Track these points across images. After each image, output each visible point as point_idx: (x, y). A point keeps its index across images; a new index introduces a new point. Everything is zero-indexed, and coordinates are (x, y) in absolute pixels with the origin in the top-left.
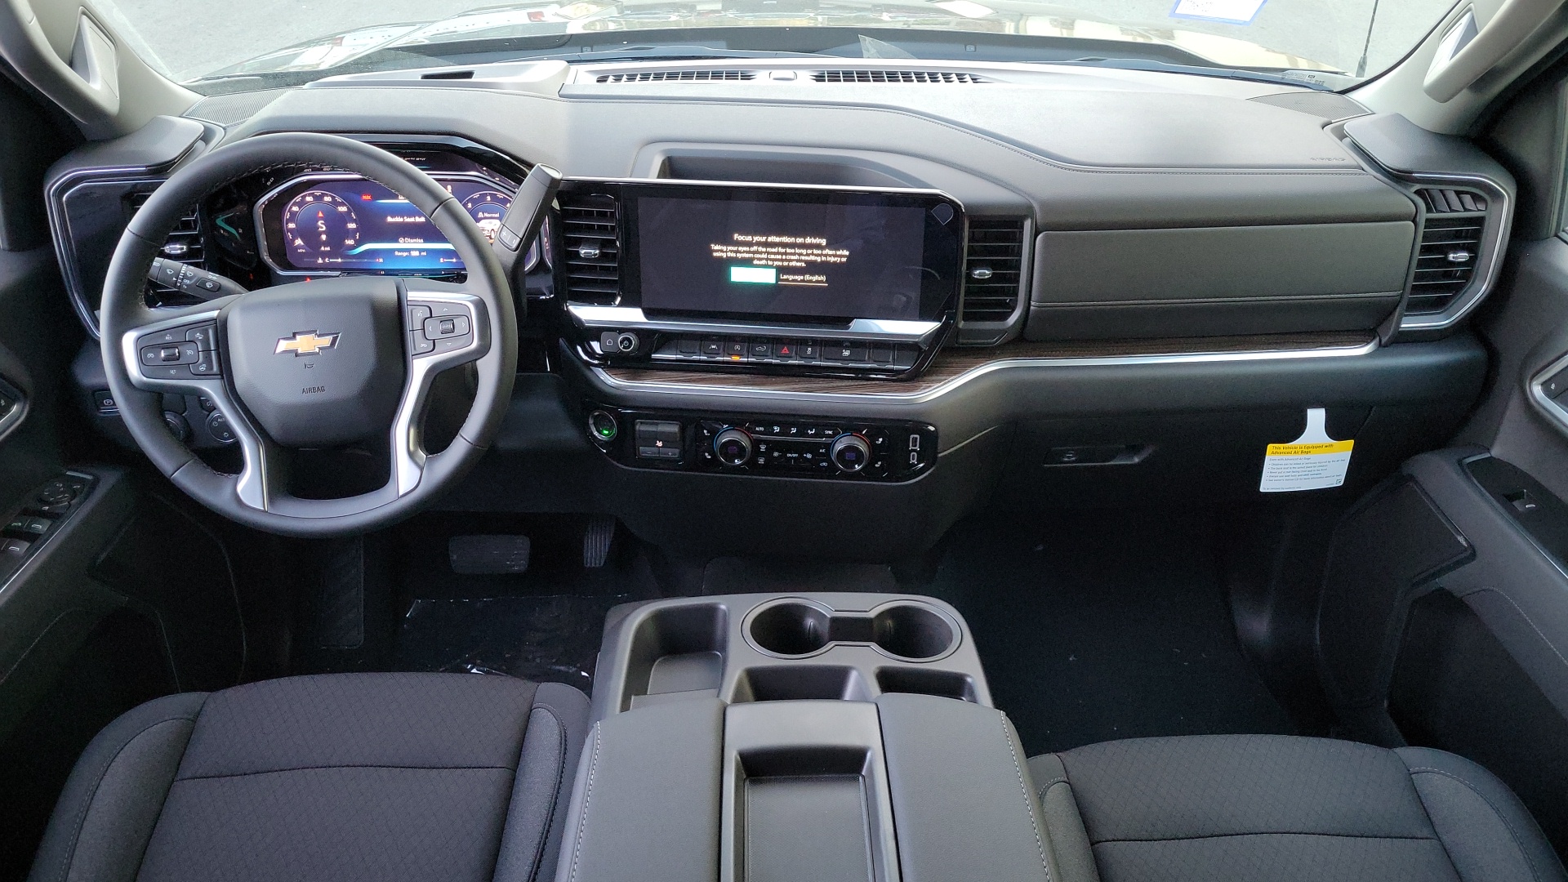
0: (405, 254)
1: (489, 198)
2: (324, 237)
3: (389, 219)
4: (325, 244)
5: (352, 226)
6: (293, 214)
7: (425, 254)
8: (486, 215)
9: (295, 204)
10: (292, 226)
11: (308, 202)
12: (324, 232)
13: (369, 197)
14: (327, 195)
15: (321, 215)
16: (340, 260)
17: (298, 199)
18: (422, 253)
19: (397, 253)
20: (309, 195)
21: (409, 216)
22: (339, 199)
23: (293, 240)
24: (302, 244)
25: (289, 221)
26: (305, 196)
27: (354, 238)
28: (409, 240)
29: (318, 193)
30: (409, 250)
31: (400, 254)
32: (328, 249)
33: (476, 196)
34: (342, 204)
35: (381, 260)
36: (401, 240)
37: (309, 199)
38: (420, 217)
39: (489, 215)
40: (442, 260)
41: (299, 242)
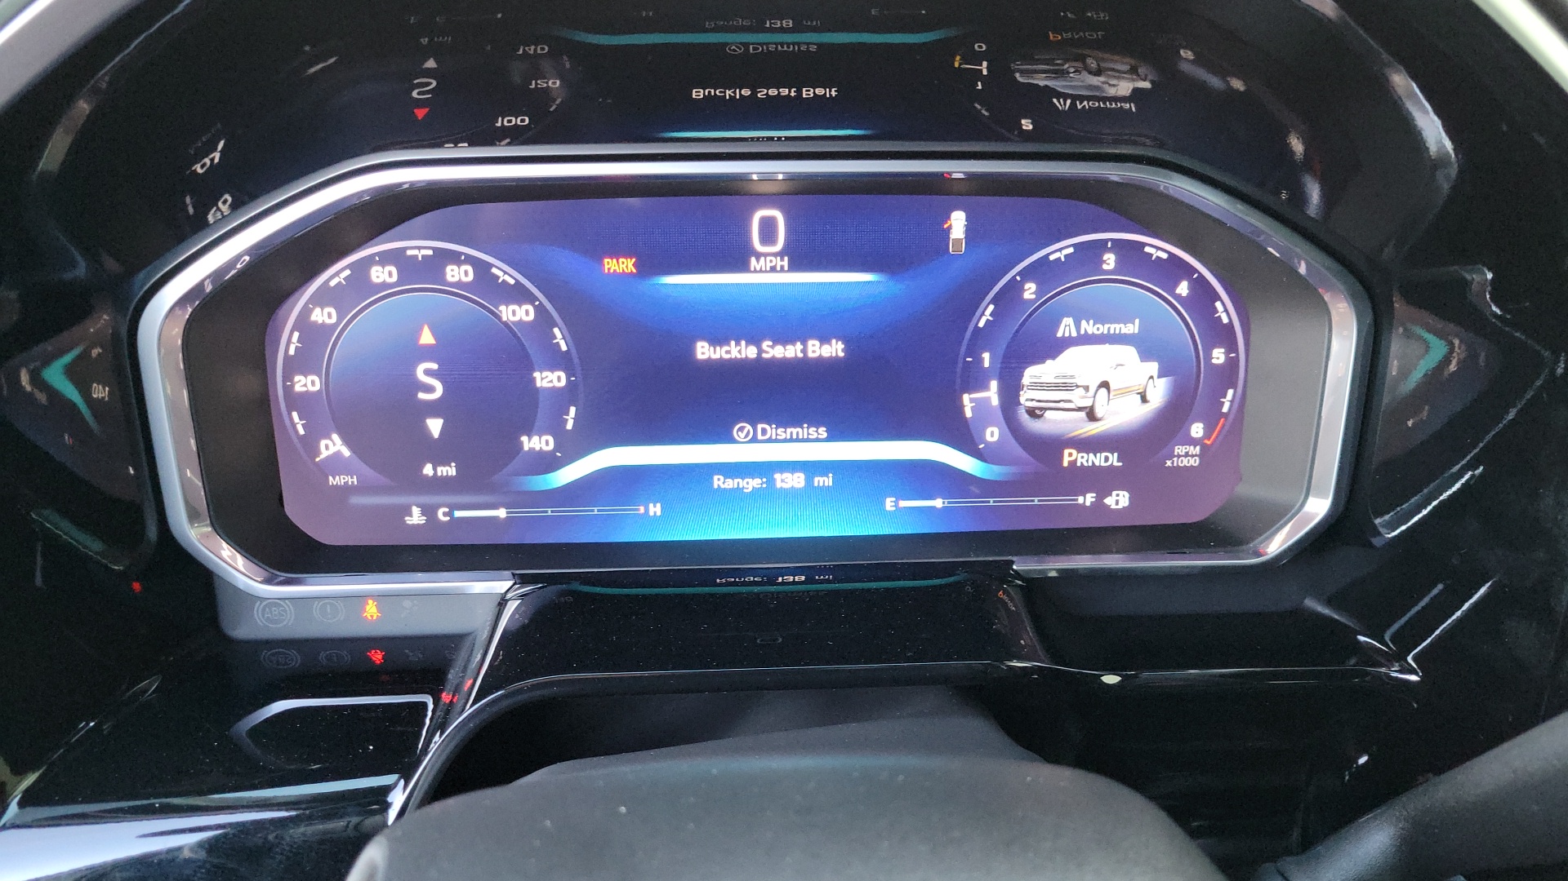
0: (752, 484)
1: (1110, 260)
2: (435, 426)
3: (704, 351)
4: (439, 452)
5: (550, 379)
6: (314, 335)
7: (826, 481)
8: (1089, 327)
9: (324, 298)
10: (307, 383)
11: (384, 286)
12: (433, 409)
13: (627, 265)
14: (455, 258)
15: (427, 338)
16: (502, 513)
17: (337, 274)
18: (819, 481)
19: (718, 481)
20: (385, 259)
21: (783, 339)
22: (505, 274)
23: (310, 444)
24: (346, 452)
25: (296, 365)
26: (369, 261)
27: (557, 429)
28: (771, 431)
29: (419, 248)
30: (765, 469)
31: (730, 484)
32: (450, 471)
33: (1060, 250)
34: (518, 294)
35: (655, 509)
36: (741, 430)
37: (381, 274)
38: (824, 340)
39: (1103, 329)
40: (889, 504)
41: (333, 446)
